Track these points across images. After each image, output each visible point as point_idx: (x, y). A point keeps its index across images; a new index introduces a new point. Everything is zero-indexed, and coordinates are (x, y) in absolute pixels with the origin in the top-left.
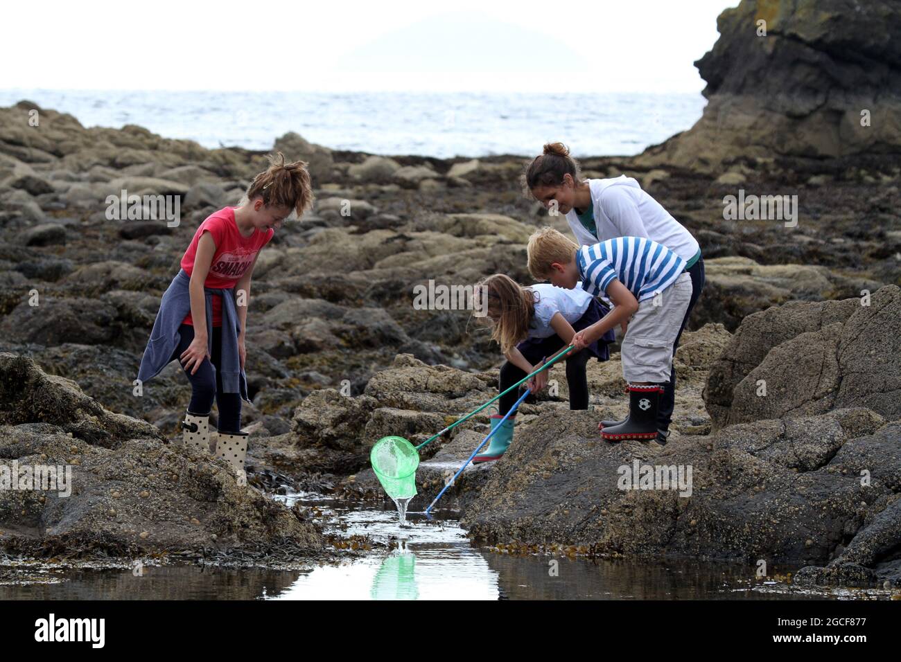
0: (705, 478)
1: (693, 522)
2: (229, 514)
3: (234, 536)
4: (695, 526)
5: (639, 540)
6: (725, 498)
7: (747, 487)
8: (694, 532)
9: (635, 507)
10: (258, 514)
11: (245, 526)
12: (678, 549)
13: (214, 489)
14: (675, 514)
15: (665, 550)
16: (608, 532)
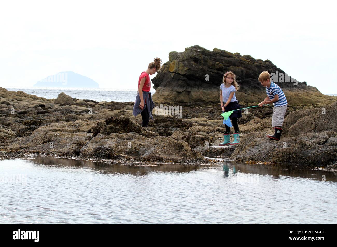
0: (297, 146)
1: (294, 156)
2: (186, 153)
3: (187, 158)
4: (295, 157)
5: (281, 160)
6: (302, 151)
7: (307, 148)
8: (294, 159)
9: (280, 153)
10: (192, 153)
11: (190, 156)
12: (291, 162)
13: (181, 147)
14: (290, 154)
15: (287, 163)
16: (273, 159)
